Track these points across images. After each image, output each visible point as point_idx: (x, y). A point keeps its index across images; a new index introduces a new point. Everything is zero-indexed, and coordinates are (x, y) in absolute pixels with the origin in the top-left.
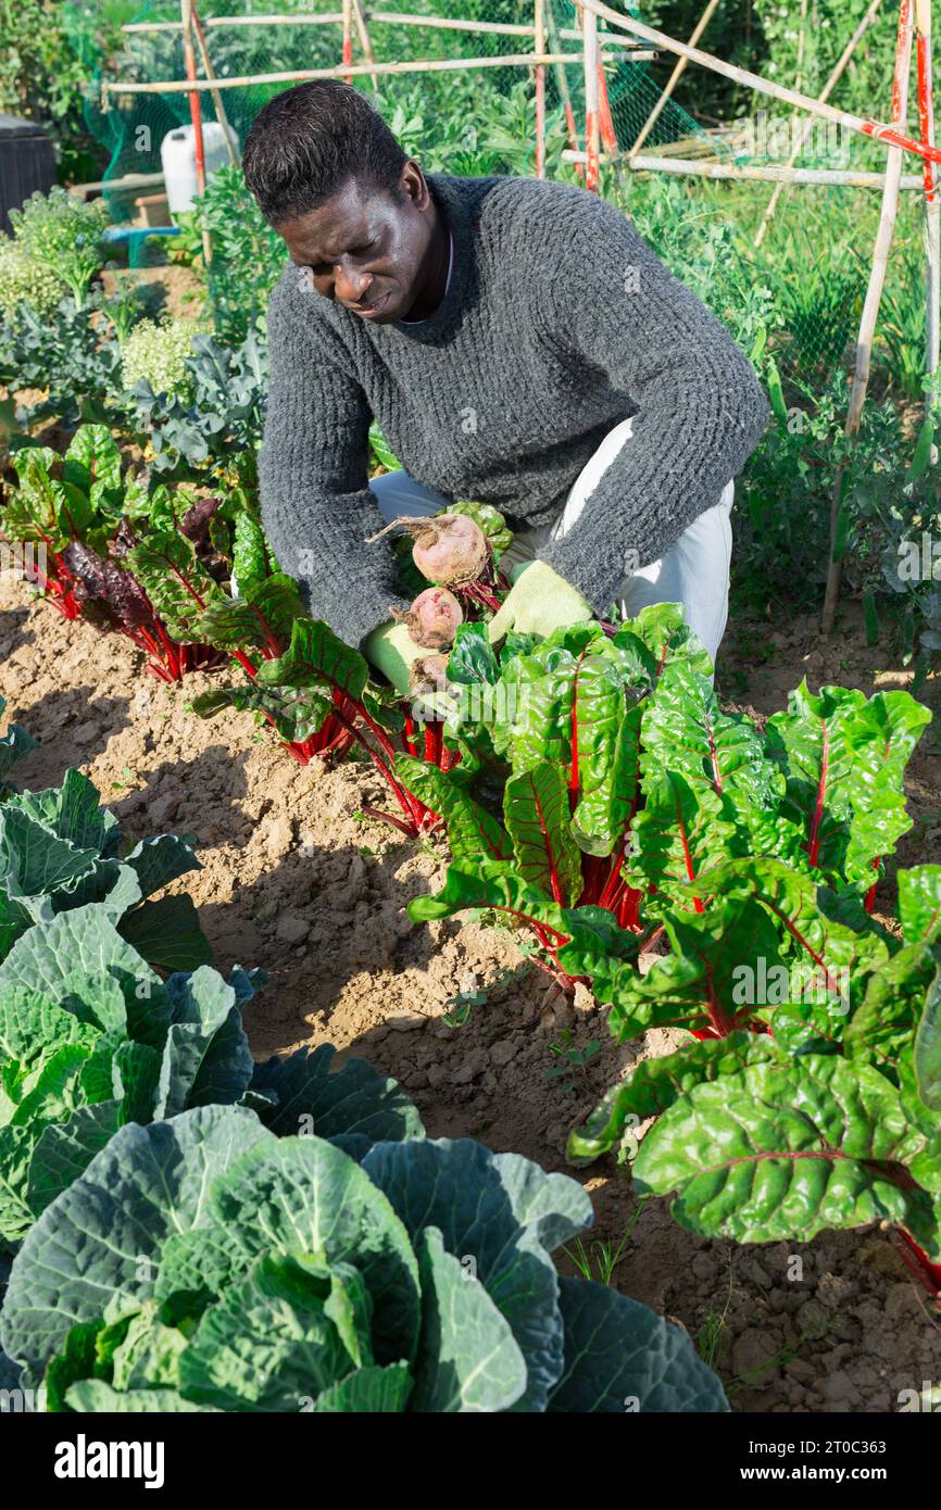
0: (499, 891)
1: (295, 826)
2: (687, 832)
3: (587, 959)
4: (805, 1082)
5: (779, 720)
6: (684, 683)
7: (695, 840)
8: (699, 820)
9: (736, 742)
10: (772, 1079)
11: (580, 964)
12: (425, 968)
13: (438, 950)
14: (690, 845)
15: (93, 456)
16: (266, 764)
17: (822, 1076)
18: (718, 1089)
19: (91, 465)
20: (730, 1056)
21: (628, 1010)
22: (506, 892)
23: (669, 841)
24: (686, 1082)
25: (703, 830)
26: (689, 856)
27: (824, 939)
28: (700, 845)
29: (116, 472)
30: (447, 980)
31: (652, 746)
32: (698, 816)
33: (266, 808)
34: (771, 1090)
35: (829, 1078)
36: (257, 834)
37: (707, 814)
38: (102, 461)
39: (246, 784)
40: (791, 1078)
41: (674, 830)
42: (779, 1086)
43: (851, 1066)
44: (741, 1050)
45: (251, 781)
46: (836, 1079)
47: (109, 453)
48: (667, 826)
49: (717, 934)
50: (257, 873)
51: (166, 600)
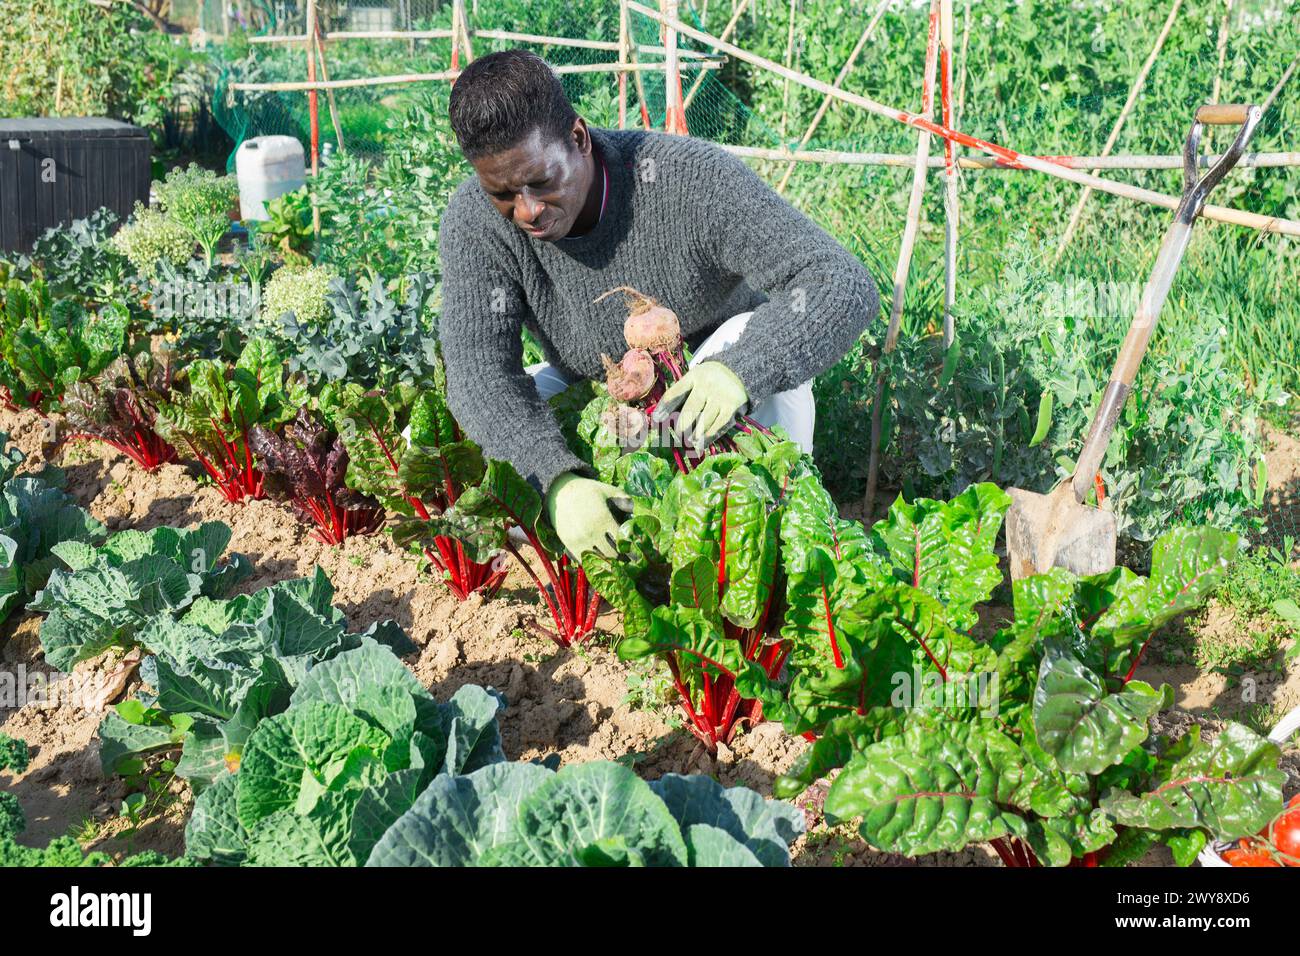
0: (687, 636)
1: (460, 645)
2: (828, 594)
3: (756, 688)
4: (948, 742)
5: (880, 527)
7: (834, 601)
8: (836, 585)
9: (853, 538)
10: (925, 738)
11: (751, 691)
12: (585, 743)
13: (596, 728)
14: (830, 603)
15: (260, 365)
16: (430, 600)
17: (960, 738)
18: (885, 747)
19: (257, 373)
20: (893, 723)
22: (692, 637)
23: (813, 601)
24: (861, 742)
25: (839, 592)
26: (829, 614)
27: (948, 653)
28: (837, 605)
29: (279, 380)
31: (790, 540)
32: (836, 582)
33: (431, 635)
34: (925, 746)
35: (965, 740)
36: (425, 655)
37: (843, 579)
38: (266, 369)
39: (412, 617)
40: (939, 738)
41: (818, 592)
42: (930, 744)
43: (981, 731)
44: (900, 718)
45: (416, 614)
46: (970, 740)
47: (273, 364)
48: (813, 589)
49: (873, 645)
50: (430, 682)
51: (362, 456)
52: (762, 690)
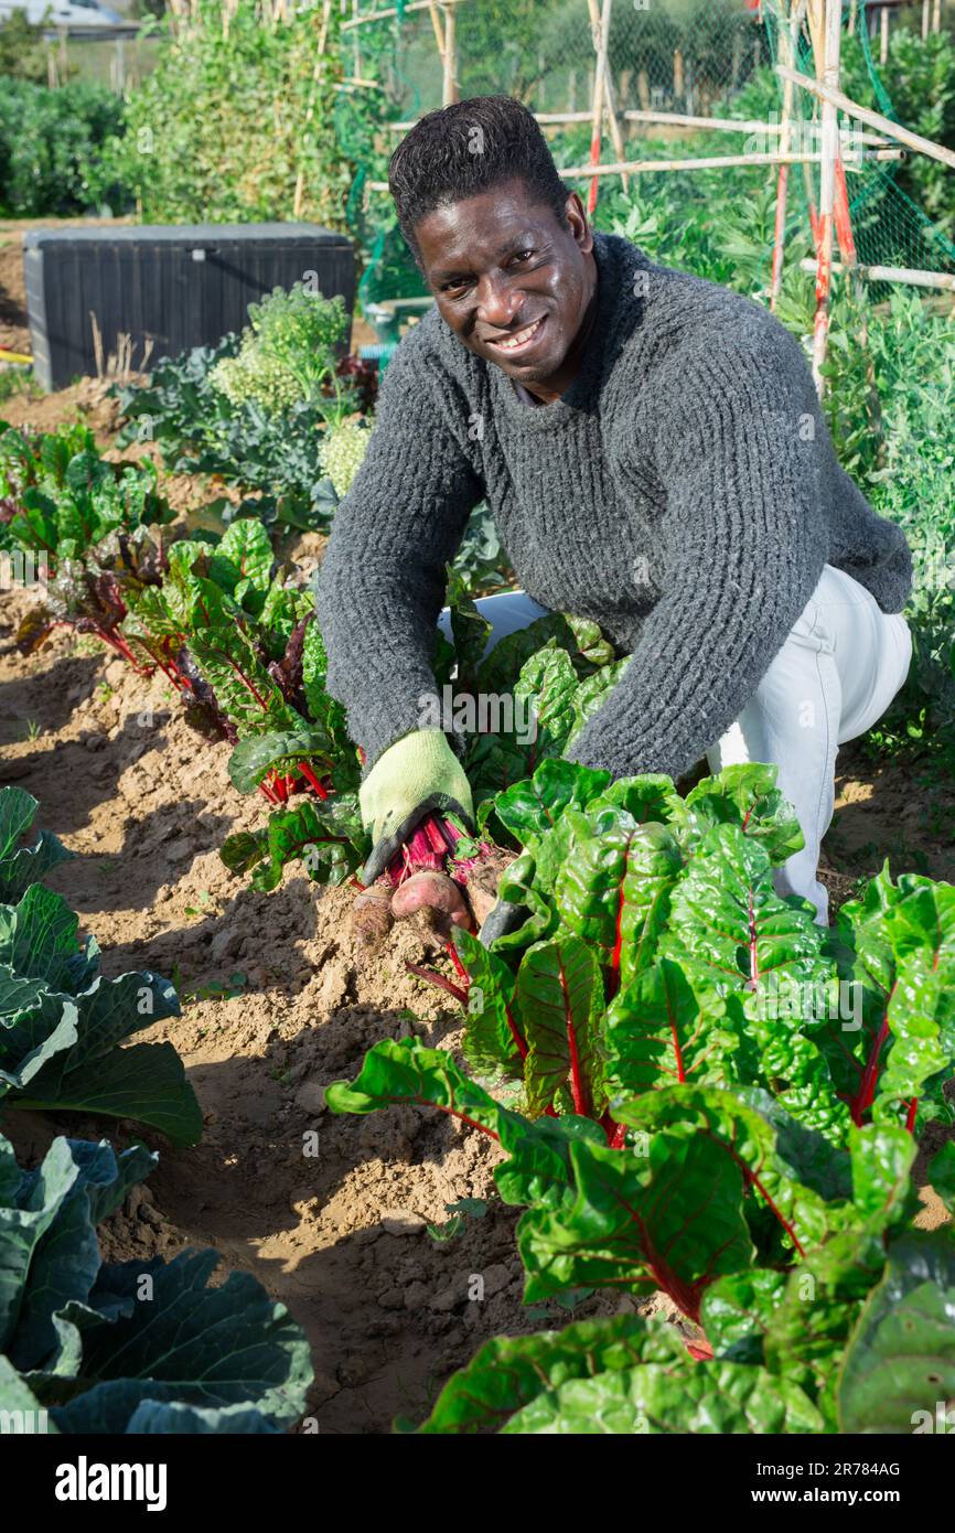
0: (440, 1086)
1: (351, 978)
2: (681, 1038)
3: (534, 1185)
4: (709, 1398)
5: (853, 910)
6: (726, 851)
7: (693, 1051)
8: (699, 1026)
9: (784, 931)
10: (663, 1385)
11: (524, 1189)
12: (440, 1163)
14: (684, 1056)
15: (244, 553)
16: (340, 903)
17: (735, 1390)
18: (594, 1390)
19: (241, 563)
20: (618, 1347)
21: (542, 1261)
22: (448, 1088)
23: (660, 1048)
24: (557, 1373)
25: (703, 1039)
26: (682, 1069)
27: (794, 1201)
28: (699, 1056)
29: (266, 572)
30: (458, 1180)
31: (678, 925)
32: (697, 1020)
33: (331, 953)
34: (661, 1402)
35: (746, 1396)
36: (315, 981)
37: (708, 1018)
38: (253, 559)
39: (316, 924)
40: (692, 1389)
41: (665, 1034)
42: (672, 1398)
43: (776, 1384)
44: (634, 1341)
45: (321, 920)
46: (755, 1399)
47: (261, 551)
48: (657, 1028)
49: (645, 1179)
51: (234, 700)
52: (544, 1189)
